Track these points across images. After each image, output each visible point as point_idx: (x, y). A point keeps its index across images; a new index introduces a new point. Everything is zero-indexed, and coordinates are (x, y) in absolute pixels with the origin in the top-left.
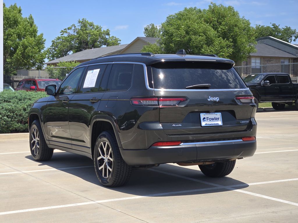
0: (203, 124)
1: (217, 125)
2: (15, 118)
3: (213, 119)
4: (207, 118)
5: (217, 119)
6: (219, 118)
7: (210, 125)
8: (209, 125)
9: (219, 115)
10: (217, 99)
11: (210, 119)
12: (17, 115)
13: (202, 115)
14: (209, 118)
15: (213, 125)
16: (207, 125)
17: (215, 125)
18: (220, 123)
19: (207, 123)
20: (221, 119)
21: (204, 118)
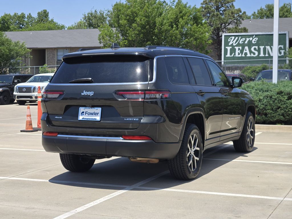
0: (81, 118)
1: (94, 120)
3: (92, 114)
4: (86, 112)
5: (96, 114)
6: (98, 113)
7: (87, 120)
8: (85, 120)
9: (99, 110)
10: (91, 94)
11: (89, 114)
13: (82, 109)
14: (87, 113)
15: (90, 120)
16: (84, 120)
17: (92, 120)
18: (98, 118)
19: (85, 117)
20: (100, 114)
21: (83, 112)
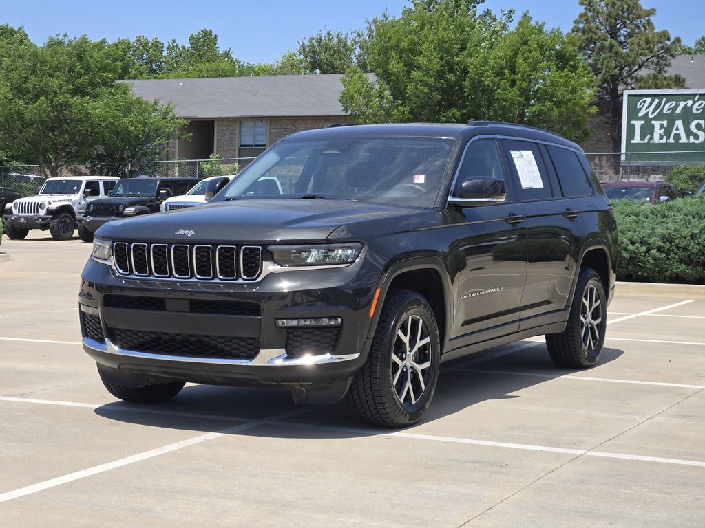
2: (676, 254)
12: (678, 248)
